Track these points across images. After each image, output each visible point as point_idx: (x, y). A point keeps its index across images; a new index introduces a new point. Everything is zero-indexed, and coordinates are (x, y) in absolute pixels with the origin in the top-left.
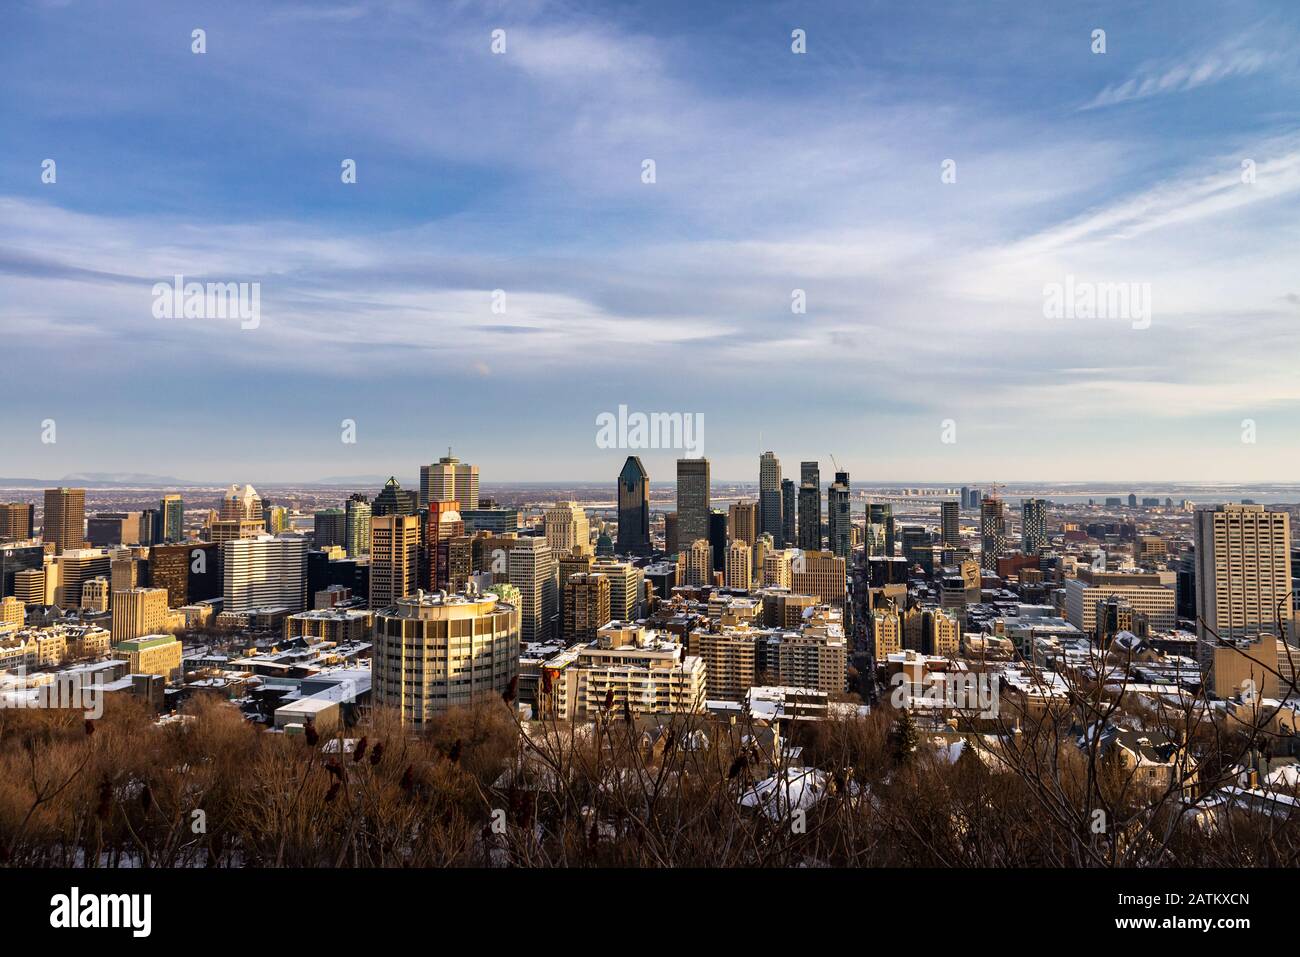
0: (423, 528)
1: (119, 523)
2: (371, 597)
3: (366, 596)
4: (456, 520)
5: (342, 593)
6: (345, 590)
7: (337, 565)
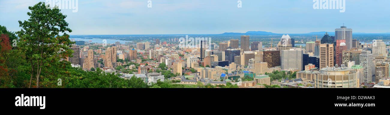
0: (335, 47)
1: (258, 45)
2: (320, 67)
3: (319, 67)
4: (344, 45)
5: (312, 66)
6: (313, 65)
7: (311, 58)
